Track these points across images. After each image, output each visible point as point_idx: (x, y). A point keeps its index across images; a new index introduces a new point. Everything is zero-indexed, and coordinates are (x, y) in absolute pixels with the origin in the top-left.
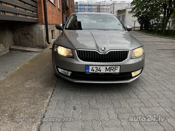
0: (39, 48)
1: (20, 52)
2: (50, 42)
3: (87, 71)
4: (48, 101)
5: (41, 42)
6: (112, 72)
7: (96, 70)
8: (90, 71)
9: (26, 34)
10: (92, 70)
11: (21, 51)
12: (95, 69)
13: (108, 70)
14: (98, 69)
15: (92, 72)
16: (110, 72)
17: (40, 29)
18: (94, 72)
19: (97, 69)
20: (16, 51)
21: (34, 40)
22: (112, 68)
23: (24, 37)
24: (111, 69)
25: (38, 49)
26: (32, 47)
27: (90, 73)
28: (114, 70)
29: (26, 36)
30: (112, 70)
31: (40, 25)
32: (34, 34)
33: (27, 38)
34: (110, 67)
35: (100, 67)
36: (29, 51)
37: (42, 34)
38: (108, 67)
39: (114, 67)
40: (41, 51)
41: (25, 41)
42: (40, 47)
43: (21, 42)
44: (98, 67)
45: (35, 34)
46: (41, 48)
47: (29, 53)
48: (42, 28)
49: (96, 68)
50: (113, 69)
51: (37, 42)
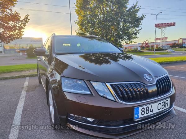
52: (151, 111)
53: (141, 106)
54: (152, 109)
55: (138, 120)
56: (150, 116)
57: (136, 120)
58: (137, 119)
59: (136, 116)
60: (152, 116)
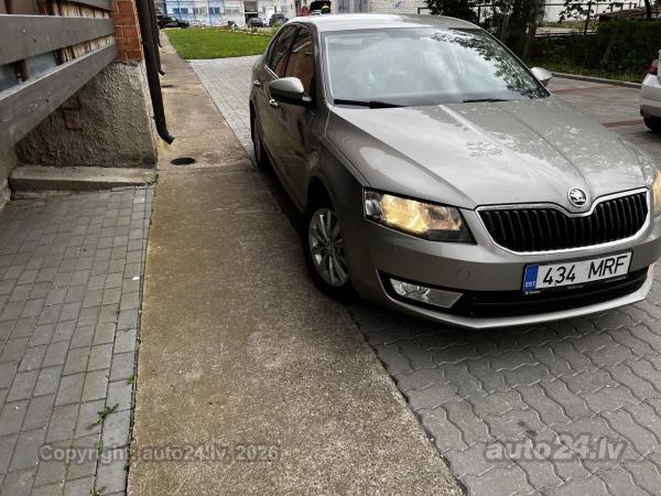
0: (135, 167)
1: (61, 193)
2: (171, 133)
3: (527, 284)
4: (407, 415)
5: (139, 140)
6: (608, 275)
7: (561, 278)
8: (540, 284)
9: (69, 109)
10: (545, 281)
11: (65, 189)
12: (556, 275)
13: (595, 273)
14: (566, 275)
15: (547, 285)
16: (602, 277)
17: (129, 85)
18: (552, 285)
19: (562, 275)
20: (44, 189)
21: (106, 133)
22: (609, 263)
23: (61, 122)
24: (606, 267)
25: (132, 171)
26: (103, 164)
27: (540, 289)
28: (613, 268)
29: (68, 117)
30: (607, 270)
31: (128, 68)
32: (102, 106)
33: (75, 129)
34: (605, 259)
35: (573, 264)
36: (101, 183)
37: (141, 104)
38: (597, 262)
39: (615, 257)
40: (149, 180)
41: (67, 139)
42: (135, 160)
43: (47, 148)
44: (568, 266)
45: (109, 105)
46: (140, 166)
47: (105, 195)
48: (136, 78)
49: (562, 271)
50: (610, 267)
51: (122, 140)
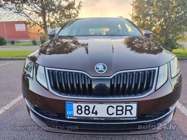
52: (93, 113)
53: (76, 102)
54: (96, 111)
55: (71, 118)
56: (92, 119)
57: (69, 118)
58: (70, 116)
59: (68, 113)
60: (95, 119)
